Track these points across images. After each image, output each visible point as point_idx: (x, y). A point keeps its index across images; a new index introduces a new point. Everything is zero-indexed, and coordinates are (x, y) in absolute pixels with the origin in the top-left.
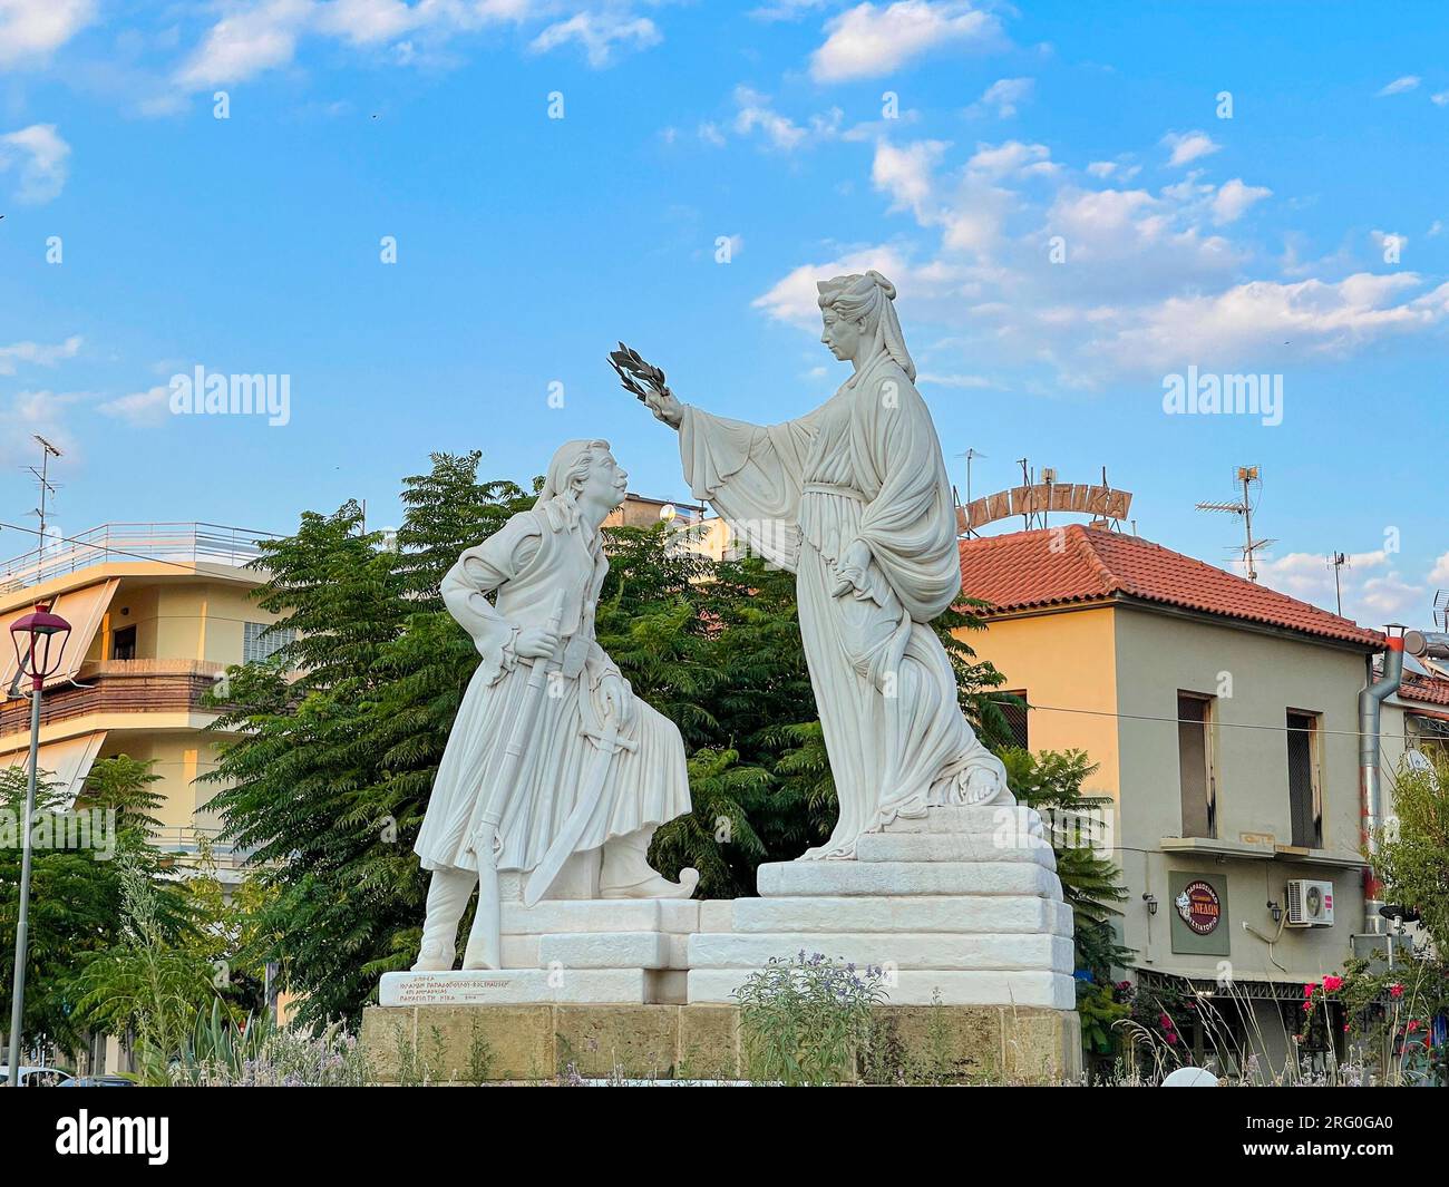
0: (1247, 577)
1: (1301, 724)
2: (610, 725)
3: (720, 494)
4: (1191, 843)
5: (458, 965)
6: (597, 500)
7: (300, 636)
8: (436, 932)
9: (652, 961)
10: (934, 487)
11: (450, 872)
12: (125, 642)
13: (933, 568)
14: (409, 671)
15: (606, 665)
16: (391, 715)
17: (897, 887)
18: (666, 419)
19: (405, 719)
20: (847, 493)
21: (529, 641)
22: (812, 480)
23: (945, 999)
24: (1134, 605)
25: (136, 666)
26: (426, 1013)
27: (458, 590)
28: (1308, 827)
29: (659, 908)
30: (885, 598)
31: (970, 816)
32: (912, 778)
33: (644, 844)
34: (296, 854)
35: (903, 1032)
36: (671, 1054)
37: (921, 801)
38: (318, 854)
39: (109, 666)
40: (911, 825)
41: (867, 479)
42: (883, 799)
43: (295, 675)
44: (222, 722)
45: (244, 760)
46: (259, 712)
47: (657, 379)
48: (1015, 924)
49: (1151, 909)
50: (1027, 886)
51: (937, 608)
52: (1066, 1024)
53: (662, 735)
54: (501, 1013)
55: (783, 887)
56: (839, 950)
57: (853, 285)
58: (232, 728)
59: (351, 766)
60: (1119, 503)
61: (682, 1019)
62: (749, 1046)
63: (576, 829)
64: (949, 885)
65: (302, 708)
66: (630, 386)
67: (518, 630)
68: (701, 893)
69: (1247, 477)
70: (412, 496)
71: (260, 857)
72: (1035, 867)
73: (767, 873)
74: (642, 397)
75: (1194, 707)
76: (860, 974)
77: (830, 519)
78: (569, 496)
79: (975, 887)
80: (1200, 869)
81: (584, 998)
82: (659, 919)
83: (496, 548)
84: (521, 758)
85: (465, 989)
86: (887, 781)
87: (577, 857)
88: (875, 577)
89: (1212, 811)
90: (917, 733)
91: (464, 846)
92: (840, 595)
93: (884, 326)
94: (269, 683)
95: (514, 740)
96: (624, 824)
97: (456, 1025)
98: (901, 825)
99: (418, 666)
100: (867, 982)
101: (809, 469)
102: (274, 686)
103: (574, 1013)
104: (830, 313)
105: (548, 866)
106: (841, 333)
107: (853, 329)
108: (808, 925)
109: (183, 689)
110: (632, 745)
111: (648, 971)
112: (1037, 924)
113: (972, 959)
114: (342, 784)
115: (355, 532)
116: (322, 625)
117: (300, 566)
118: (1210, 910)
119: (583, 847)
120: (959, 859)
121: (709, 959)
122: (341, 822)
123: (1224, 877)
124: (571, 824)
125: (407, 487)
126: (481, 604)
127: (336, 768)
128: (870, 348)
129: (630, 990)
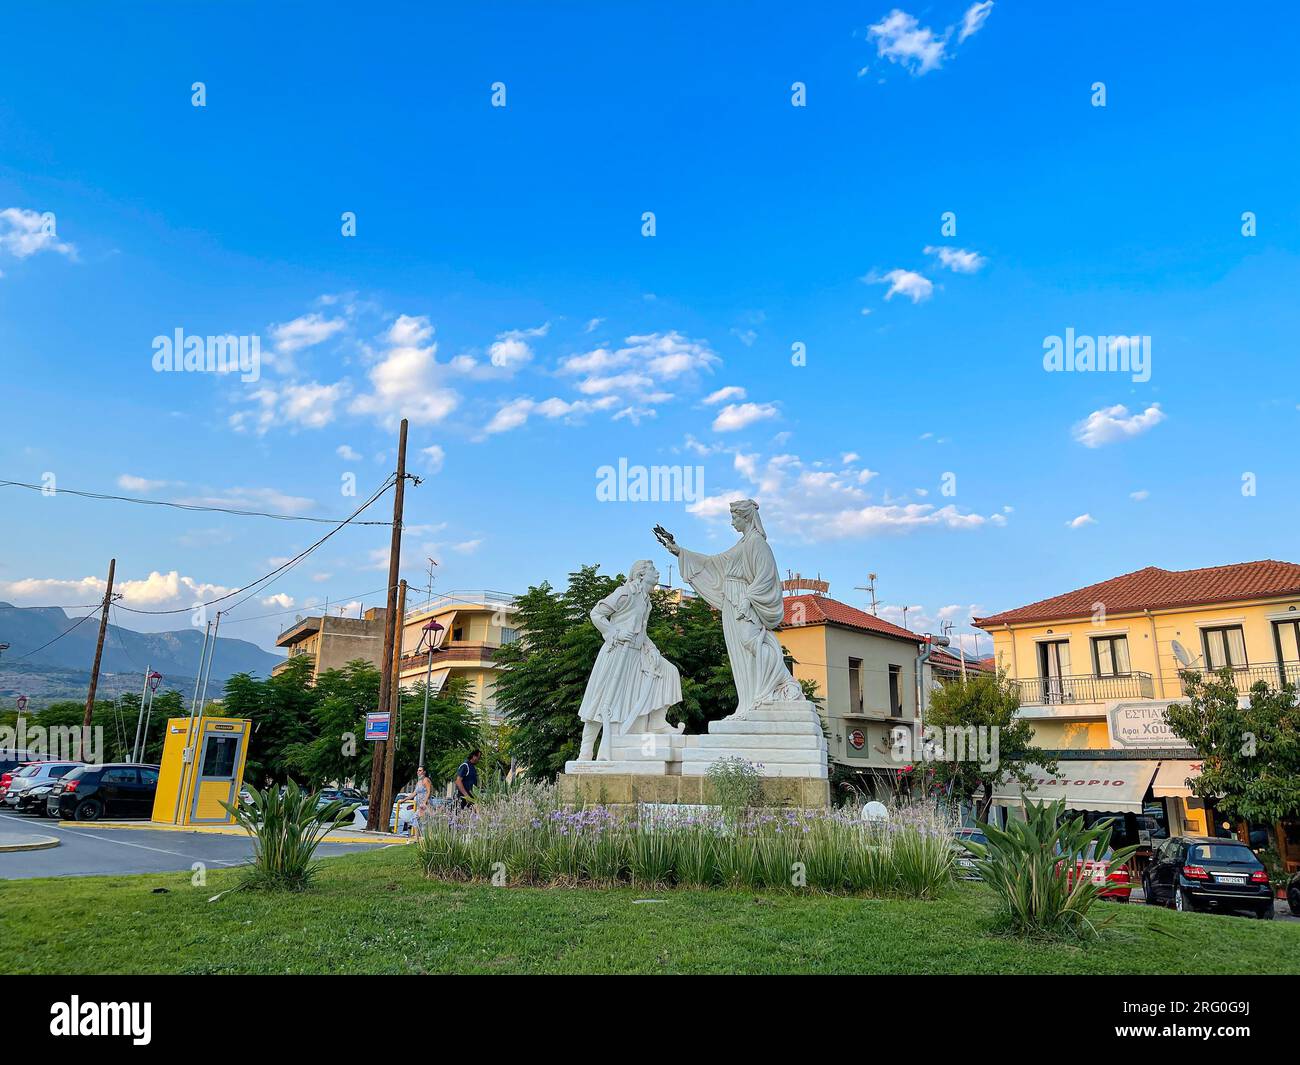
0: (872, 614)
1: (894, 670)
2: (652, 667)
3: (693, 580)
4: (854, 715)
5: (594, 759)
6: (648, 582)
7: (528, 632)
8: (586, 746)
9: (669, 759)
10: (774, 578)
11: (591, 723)
12: (458, 634)
13: (773, 609)
14: (570, 646)
15: (651, 644)
16: (562, 664)
17: (760, 731)
18: (673, 553)
19: (569, 665)
20: (741, 580)
21: (623, 635)
22: (728, 576)
23: (784, 775)
24: (832, 625)
25: (462, 643)
26: (583, 777)
27: (596, 615)
28: (897, 709)
29: (671, 738)
30: (756, 620)
31: (789, 705)
32: (766, 690)
33: (664, 713)
34: (524, 715)
35: (764, 787)
36: (676, 794)
37: (770, 698)
38: (533, 715)
39: (452, 643)
40: (766, 707)
41: (748, 575)
42: (756, 697)
43: (526, 647)
44: (499, 665)
45: (505, 679)
46: (513, 661)
47: (671, 538)
48: (806, 746)
49: (839, 740)
50: (811, 731)
51: (775, 624)
52: (826, 784)
53: (672, 671)
54: (612, 778)
55: (718, 731)
56: (746, 756)
57: (743, 504)
58: (502, 667)
59: (546, 682)
60: (825, 587)
61: (680, 781)
62: (706, 792)
63: (640, 707)
64: (782, 730)
65: (529, 660)
66: (660, 540)
67: (619, 630)
68: (686, 732)
69: (872, 577)
70: (571, 580)
71: (512, 716)
72: (814, 724)
73: (712, 725)
74: (665, 544)
75: (855, 663)
76: (754, 765)
77: (735, 591)
78: (638, 581)
79: (791, 731)
80: (856, 725)
81: (642, 772)
82: (671, 743)
83: (611, 599)
84: (619, 679)
85: (597, 768)
86: (757, 691)
87: (640, 717)
88: (753, 613)
89: (862, 702)
90: (768, 672)
91: (598, 712)
92: (739, 619)
93: (755, 519)
94: (516, 650)
95: (617, 672)
96: (658, 705)
97: (594, 782)
98: (763, 707)
99: (574, 644)
100: (756, 769)
101: (726, 572)
102: (518, 651)
103: (639, 778)
104: (734, 514)
105: (629, 722)
106: (738, 522)
107: (743, 521)
108: (728, 745)
109: (479, 652)
110: (660, 675)
111: (666, 762)
112: (815, 746)
113: (790, 759)
114: (543, 689)
115: (548, 594)
116: (537, 628)
117: (530, 606)
118: (862, 741)
119: (642, 714)
120: (786, 720)
121: (689, 758)
122: (543, 703)
123: (866, 728)
124: (637, 705)
125: (570, 577)
126: (605, 621)
127: (541, 683)
128: (750, 527)
129: (660, 770)
